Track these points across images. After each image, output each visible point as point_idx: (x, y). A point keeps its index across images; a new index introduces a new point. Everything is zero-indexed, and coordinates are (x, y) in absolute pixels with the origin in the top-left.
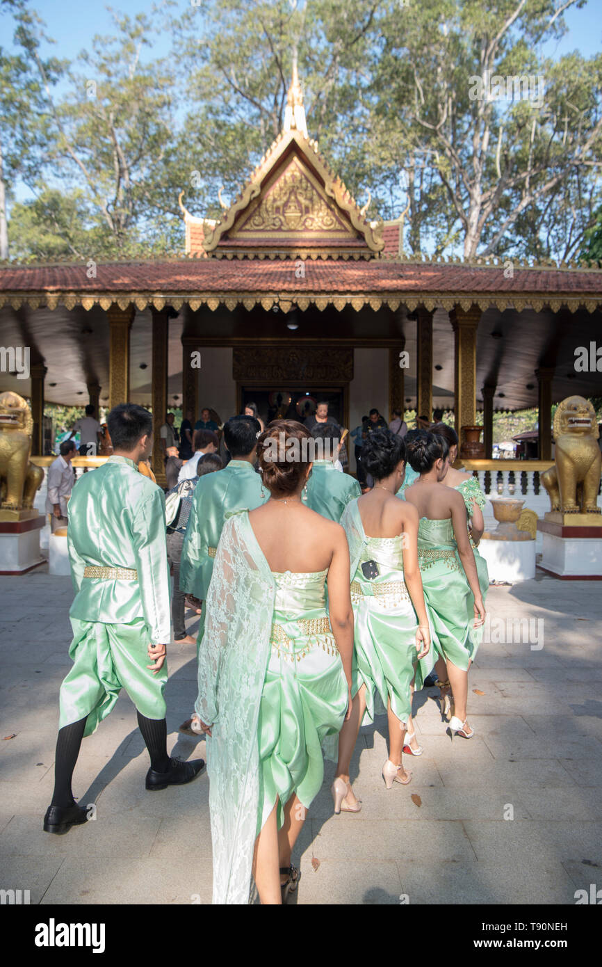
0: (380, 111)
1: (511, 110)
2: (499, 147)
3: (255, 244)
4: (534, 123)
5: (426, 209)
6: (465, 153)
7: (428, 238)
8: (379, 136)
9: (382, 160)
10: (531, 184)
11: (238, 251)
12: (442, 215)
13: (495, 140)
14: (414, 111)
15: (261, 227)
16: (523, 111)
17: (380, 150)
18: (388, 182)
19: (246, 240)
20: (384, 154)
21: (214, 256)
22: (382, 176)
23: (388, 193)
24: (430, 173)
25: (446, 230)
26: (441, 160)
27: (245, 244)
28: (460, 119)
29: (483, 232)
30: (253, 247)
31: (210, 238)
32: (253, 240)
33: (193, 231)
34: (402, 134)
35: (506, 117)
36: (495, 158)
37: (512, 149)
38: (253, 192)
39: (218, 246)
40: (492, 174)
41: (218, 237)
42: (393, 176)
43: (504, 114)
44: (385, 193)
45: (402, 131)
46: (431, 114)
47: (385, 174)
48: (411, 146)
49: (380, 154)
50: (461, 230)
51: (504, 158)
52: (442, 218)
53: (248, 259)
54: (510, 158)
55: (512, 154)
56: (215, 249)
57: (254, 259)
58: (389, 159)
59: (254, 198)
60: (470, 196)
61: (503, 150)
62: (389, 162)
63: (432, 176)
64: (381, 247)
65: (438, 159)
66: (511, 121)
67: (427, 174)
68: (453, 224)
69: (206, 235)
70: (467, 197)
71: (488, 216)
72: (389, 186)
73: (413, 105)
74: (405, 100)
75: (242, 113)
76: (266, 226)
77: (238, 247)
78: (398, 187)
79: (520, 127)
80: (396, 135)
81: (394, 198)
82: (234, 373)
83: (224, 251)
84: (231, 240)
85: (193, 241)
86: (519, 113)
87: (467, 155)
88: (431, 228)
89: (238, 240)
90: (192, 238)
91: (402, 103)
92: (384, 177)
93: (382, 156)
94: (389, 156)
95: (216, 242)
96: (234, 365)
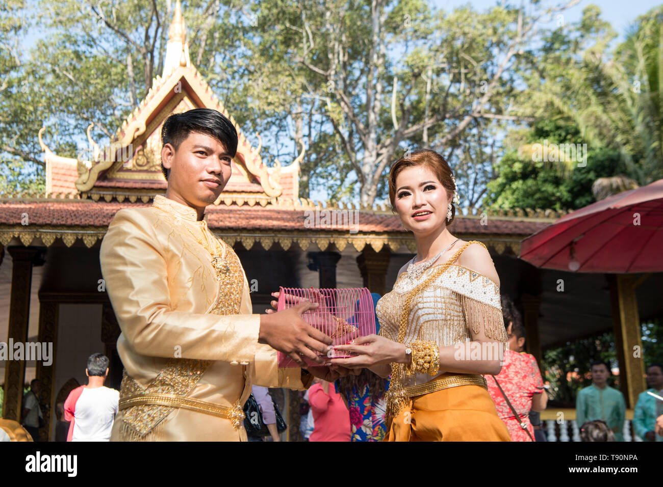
0: (265, 52)
1: (406, 59)
2: (394, 95)
3: (138, 185)
4: (430, 73)
5: (317, 159)
6: (357, 100)
7: (319, 191)
8: (266, 79)
9: (269, 104)
10: (429, 136)
11: (118, 193)
12: (334, 166)
13: (390, 88)
14: (302, 54)
15: (145, 168)
16: (418, 61)
17: (267, 93)
18: (274, 129)
19: (126, 181)
20: (271, 99)
21: (89, 198)
22: (265, 121)
23: (273, 141)
24: (320, 121)
25: (339, 182)
26: (333, 107)
27: (126, 185)
28: (351, 65)
29: (379, 186)
30: (135, 189)
31: (85, 177)
32: (135, 181)
33: (56, 171)
34: (290, 78)
35: (400, 65)
36: (390, 107)
37: (407, 99)
38: (138, 129)
39: (95, 187)
40: (388, 124)
41: (95, 176)
42: (280, 123)
43: (398, 62)
44: (269, 140)
45: (290, 75)
46: (322, 59)
47: (269, 119)
48: (301, 91)
49: (267, 98)
50: (356, 182)
51: (399, 108)
52: (333, 169)
53: (130, 202)
54: (406, 108)
55: (407, 104)
56: (91, 190)
57: (136, 202)
58: (277, 104)
59: (138, 137)
60: (364, 146)
61: (398, 98)
62: (278, 107)
63: (322, 123)
64: (278, 193)
65: (330, 106)
66: (407, 70)
67: (316, 122)
68: (346, 177)
69: (80, 174)
70: (360, 148)
71: (384, 169)
72: (274, 133)
73: (302, 49)
74: (292, 42)
75: (105, 44)
76: (151, 167)
77: (119, 188)
78: (284, 133)
79: (417, 76)
80: (284, 79)
81: (280, 146)
82: (103, 334)
83: (102, 193)
84: (111, 180)
85: (55, 182)
86: (414, 63)
87: (358, 103)
88: (321, 181)
89: (119, 181)
90: (53, 179)
91: (288, 46)
92: (268, 123)
93: (269, 101)
94: (277, 100)
95: (92, 181)
96: (103, 324)
